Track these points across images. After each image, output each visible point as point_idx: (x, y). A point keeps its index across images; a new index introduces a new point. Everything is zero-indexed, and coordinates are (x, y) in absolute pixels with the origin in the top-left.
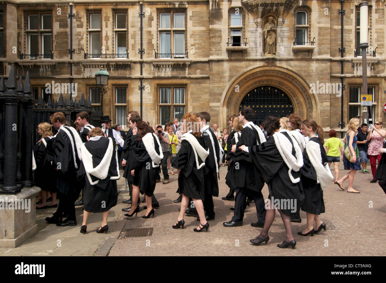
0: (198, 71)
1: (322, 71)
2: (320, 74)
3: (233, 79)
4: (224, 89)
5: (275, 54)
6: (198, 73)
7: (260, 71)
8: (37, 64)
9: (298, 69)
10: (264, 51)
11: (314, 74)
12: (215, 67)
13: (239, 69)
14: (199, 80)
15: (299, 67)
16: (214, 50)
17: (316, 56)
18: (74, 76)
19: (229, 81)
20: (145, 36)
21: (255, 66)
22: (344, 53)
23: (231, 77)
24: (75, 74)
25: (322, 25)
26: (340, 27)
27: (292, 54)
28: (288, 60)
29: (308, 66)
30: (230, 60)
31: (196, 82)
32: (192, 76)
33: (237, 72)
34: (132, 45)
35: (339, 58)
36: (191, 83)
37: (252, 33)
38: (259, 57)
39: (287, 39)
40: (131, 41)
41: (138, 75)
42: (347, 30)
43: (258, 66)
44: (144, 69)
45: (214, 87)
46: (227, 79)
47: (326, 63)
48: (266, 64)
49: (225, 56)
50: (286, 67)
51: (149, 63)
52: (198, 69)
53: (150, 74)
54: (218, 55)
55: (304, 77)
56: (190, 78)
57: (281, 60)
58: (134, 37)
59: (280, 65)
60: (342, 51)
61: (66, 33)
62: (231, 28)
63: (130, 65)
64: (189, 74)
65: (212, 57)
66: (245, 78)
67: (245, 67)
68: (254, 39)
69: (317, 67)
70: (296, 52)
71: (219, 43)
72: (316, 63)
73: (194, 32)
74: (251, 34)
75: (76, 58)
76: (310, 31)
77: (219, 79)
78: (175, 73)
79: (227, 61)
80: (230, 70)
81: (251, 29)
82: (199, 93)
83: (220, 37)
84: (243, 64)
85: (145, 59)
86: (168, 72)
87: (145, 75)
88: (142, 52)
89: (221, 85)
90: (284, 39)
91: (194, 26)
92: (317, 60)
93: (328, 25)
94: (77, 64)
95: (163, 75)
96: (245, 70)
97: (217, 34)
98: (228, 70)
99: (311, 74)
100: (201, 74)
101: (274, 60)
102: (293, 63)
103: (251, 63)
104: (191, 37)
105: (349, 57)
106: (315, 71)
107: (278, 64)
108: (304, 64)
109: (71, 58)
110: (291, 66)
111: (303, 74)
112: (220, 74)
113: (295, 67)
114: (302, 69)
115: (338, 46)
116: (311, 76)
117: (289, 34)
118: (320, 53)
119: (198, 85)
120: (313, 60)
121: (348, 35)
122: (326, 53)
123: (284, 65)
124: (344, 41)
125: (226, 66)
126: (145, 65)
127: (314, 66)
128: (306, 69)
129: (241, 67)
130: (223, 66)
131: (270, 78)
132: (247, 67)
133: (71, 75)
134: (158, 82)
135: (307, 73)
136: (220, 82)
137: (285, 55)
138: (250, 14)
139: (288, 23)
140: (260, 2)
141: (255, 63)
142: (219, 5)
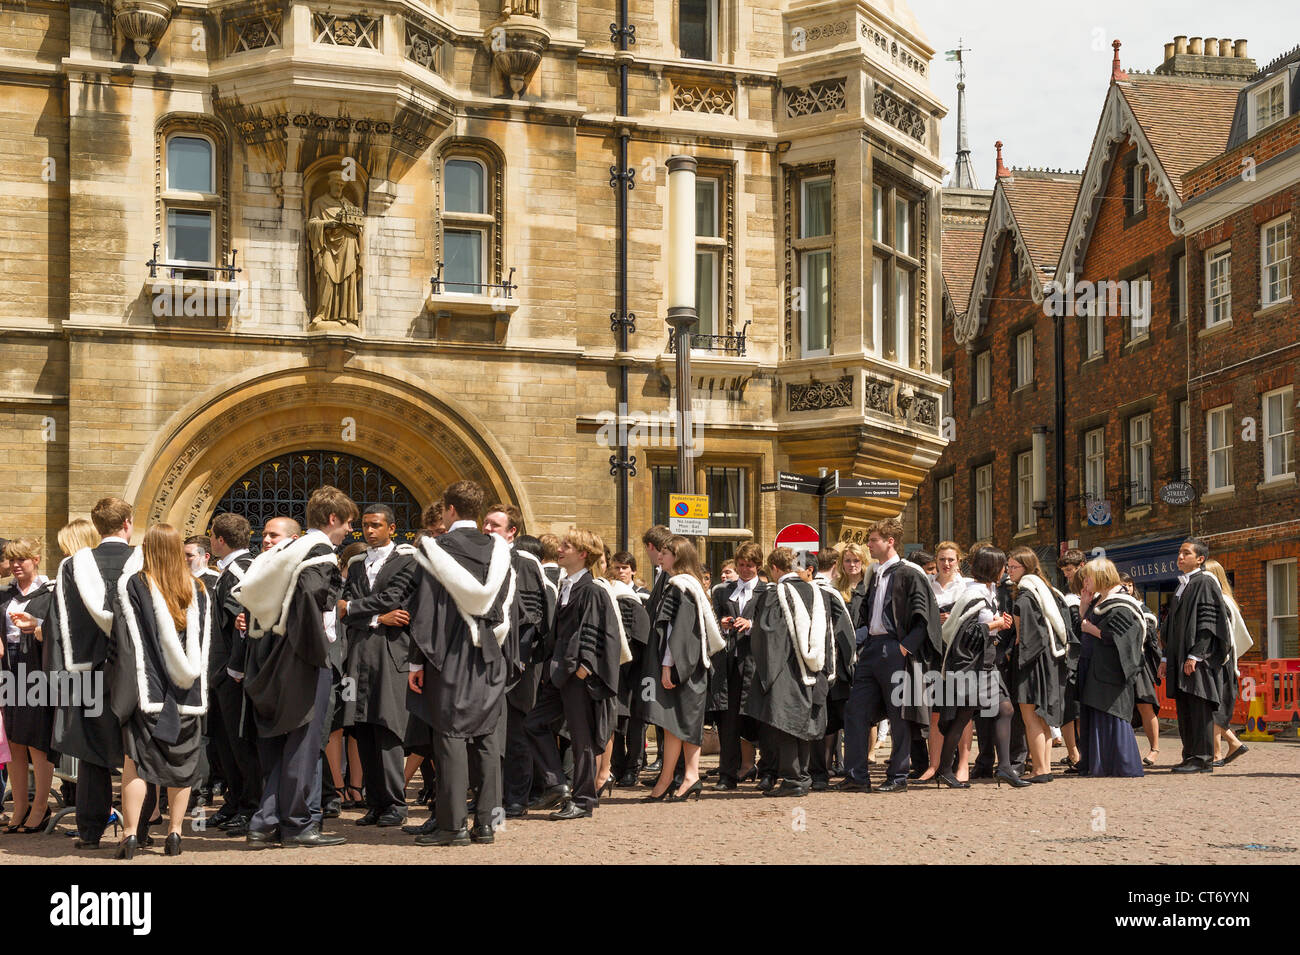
1: (547, 399)
2: (540, 413)
3: (176, 418)
4: (135, 456)
5: (356, 323)
7: (293, 387)
9: (453, 387)
10: (313, 308)
11: (511, 409)
12: (95, 362)
13: (203, 376)
14: (20, 415)
15: (453, 379)
16: (90, 286)
17: (517, 337)
19: (160, 422)
21: (273, 368)
22: (630, 337)
23: (166, 406)
25: (545, 221)
26: (612, 233)
27: (422, 326)
28: (409, 350)
29: (490, 378)
31: (5, 422)
33: (195, 385)
35: (608, 352)
37: (261, 228)
38: (289, 330)
39: (405, 265)
42: (642, 246)
43: (285, 366)
45: (91, 445)
46: (149, 415)
47: (560, 370)
49: (139, 317)
50: (401, 375)
54: (107, 309)
55: (474, 421)
57: (381, 349)
59: (378, 369)
60: (623, 326)
62: (167, 202)
65: (78, 318)
66: (231, 414)
68: (268, 257)
69: (525, 384)
70: (442, 319)
71: (115, 260)
72: (523, 367)
74: (258, 235)
76: (499, 242)
77: (112, 413)
79: (149, 336)
80: (163, 377)
81: (257, 213)
82: (21, 468)
83: (119, 234)
84: (221, 355)
89: (122, 436)
90: (395, 264)
92: (528, 357)
93: (569, 224)
97: (104, 223)
98: (152, 374)
99: (505, 409)
101: (351, 345)
102: (428, 363)
103: (257, 354)
105: (650, 347)
106: (518, 399)
107: (369, 361)
108: (474, 368)
110: (423, 375)
111: (470, 409)
112: (119, 397)
113: (439, 377)
114: (469, 389)
115: (607, 304)
116: (502, 418)
117: (416, 245)
118: (536, 331)
119: (13, 435)
120: (511, 354)
121: (645, 264)
122: (562, 331)
123: (394, 367)
124: (630, 287)
125: (146, 358)
127: (515, 377)
128: (481, 388)
130: (130, 358)
131: (337, 417)
132: (237, 368)
135: (486, 405)
136: (115, 425)
137: (397, 330)
138: (250, 150)
139: (410, 201)
140: (293, 109)
141: (271, 354)
142: (112, 100)
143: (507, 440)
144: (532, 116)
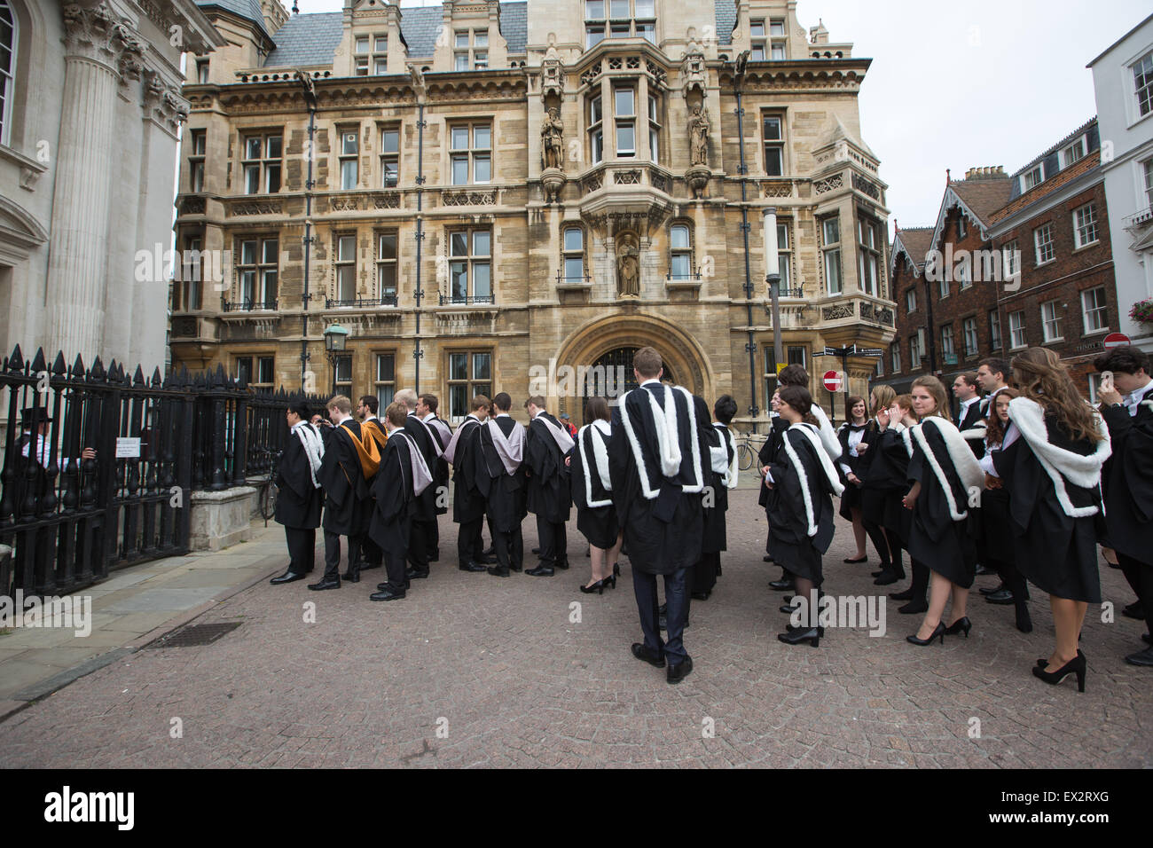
0: (512, 324)
1: (716, 321)
2: (714, 327)
3: (568, 337)
4: (554, 354)
5: (637, 295)
6: (512, 329)
7: (613, 323)
8: (251, 318)
9: (678, 318)
10: (620, 290)
11: (702, 326)
12: (538, 318)
13: (579, 320)
14: (514, 340)
15: (678, 315)
16: (536, 289)
17: (703, 297)
18: (310, 337)
19: (562, 340)
20: (424, 271)
21: (605, 316)
22: (752, 293)
23: (565, 333)
24: (311, 333)
25: (713, 247)
26: (743, 250)
27: (665, 294)
28: (659, 304)
29: (692, 314)
30: (563, 306)
31: (508, 343)
32: (502, 333)
33: (575, 324)
34: (405, 284)
35: (743, 300)
36: (499, 344)
37: (599, 260)
38: (611, 300)
39: (656, 270)
40: (402, 279)
41: (412, 333)
42: (754, 255)
43: (609, 314)
44: (421, 324)
45: (537, 351)
46: (559, 337)
47: (722, 309)
48: (623, 312)
49: (554, 300)
50: (655, 315)
51: (432, 313)
52: (511, 322)
53: (432, 331)
54: (543, 297)
55: (687, 331)
56: (498, 336)
57: (647, 304)
58: (407, 271)
59: (646, 313)
60: (749, 289)
61: (299, 267)
62: (565, 254)
63: (400, 317)
64: (496, 330)
65: (533, 302)
66: (590, 335)
67: (590, 317)
68: (602, 271)
69: (707, 316)
70: (672, 290)
71: (545, 278)
72: (706, 308)
73: (504, 261)
74: (597, 263)
75: (315, 307)
76: (694, 257)
77: (545, 337)
78: (473, 329)
79: (558, 306)
80: (563, 321)
81: (598, 255)
82: (514, 361)
83: (547, 268)
84: (586, 311)
85: (425, 305)
86: (461, 327)
87: (424, 333)
88: (418, 295)
89: (550, 346)
90: (652, 270)
91: (504, 252)
92: (708, 303)
93: (723, 248)
94: (316, 317)
95: (453, 332)
96: (589, 321)
97: (542, 264)
98: (559, 322)
99: (699, 326)
100: (516, 329)
101: (635, 304)
102: (667, 309)
103: (599, 309)
104: (499, 269)
105: (761, 298)
106: (705, 322)
107: (642, 310)
108: (685, 310)
109: (306, 308)
110: (665, 314)
111: (685, 327)
112: (547, 330)
113: (671, 315)
114: (684, 319)
115: (741, 280)
116: (698, 330)
117: (660, 262)
118: (711, 293)
119: (511, 348)
120: (701, 303)
121: (757, 262)
122: (722, 292)
123: (653, 311)
124: (751, 272)
125: (557, 315)
126: (424, 315)
127: (703, 313)
128: (689, 318)
129: (582, 317)
130: (551, 315)
131: (632, 334)
132: (592, 317)
133: (305, 335)
134: (445, 343)
135: (691, 325)
136: (546, 342)
137: (654, 296)
138: (594, 231)
139: (657, 244)
140: (608, 211)
141: (604, 309)
142: (543, 217)
143: (700, 339)
144: (706, 206)
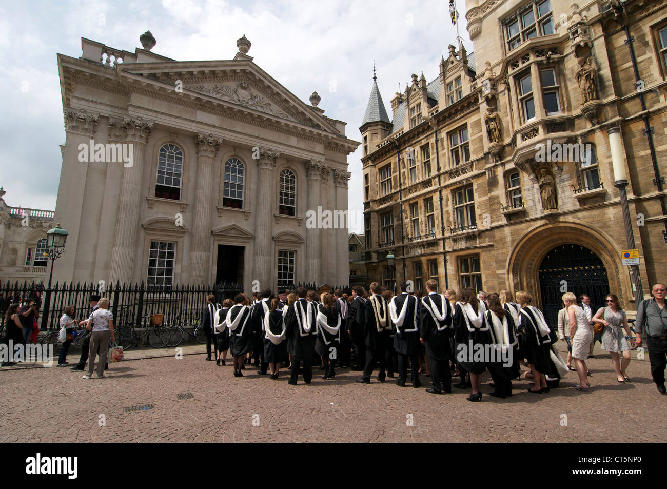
0: (487, 239)
3: (515, 244)
4: (507, 255)
5: (557, 209)
6: (487, 242)
7: (543, 230)
9: (590, 220)
10: (544, 207)
11: (612, 223)
12: (497, 233)
13: (520, 232)
14: (489, 248)
15: (589, 218)
16: (495, 216)
18: (406, 256)
19: (512, 246)
20: (445, 216)
21: (536, 226)
23: (513, 241)
24: (406, 254)
26: (649, 151)
27: (577, 203)
28: (572, 212)
29: (602, 215)
30: (509, 225)
31: (486, 250)
32: (481, 245)
33: (519, 235)
34: (437, 225)
35: (654, 193)
36: (482, 252)
37: (529, 190)
38: (539, 215)
39: (569, 188)
40: (436, 222)
41: (442, 250)
44: (446, 244)
45: (499, 254)
46: (509, 244)
48: (548, 222)
49: (504, 221)
51: (448, 238)
52: (486, 237)
53: (450, 247)
54: (499, 221)
56: (480, 248)
57: (564, 214)
58: (438, 219)
59: (564, 220)
60: (659, 183)
61: (400, 224)
62: (511, 191)
63: (437, 242)
64: (480, 243)
65: (494, 224)
67: (525, 229)
68: (531, 197)
69: (615, 214)
70: (582, 200)
71: (499, 209)
72: (613, 208)
73: (480, 203)
74: (528, 192)
75: (406, 242)
76: (599, 170)
77: (502, 245)
78: (469, 244)
80: (512, 234)
81: (528, 187)
82: (490, 260)
84: (523, 226)
85: (447, 234)
86: (463, 245)
87: (447, 249)
88: (443, 229)
89: (505, 250)
90: (565, 188)
91: (479, 197)
94: (407, 246)
95: (459, 247)
96: (526, 232)
97: (496, 201)
98: (509, 234)
99: (608, 223)
100: (489, 242)
101: (558, 215)
102: (580, 215)
103: (532, 223)
104: (478, 208)
106: (613, 219)
107: (562, 219)
108: (595, 213)
109: (403, 243)
110: (579, 219)
111: (596, 226)
112: (502, 240)
113: (584, 218)
114: (595, 220)
115: (650, 177)
116: (607, 227)
117: (571, 181)
119: (488, 253)
120: (608, 206)
121: (665, 158)
123: (570, 218)
124: (659, 168)
125: (507, 230)
126: (447, 240)
128: (599, 218)
129: (522, 229)
130: (504, 231)
131: (562, 235)
132: (528, 228)
133: (404, 255)
134: (457, 254)
135: (601, 223)
136: (503, 248)
137: (569, 207)
138: (524, 173)
139: (568, 169)
141: (536, 223)
142: (494, 172)
143: (611, 233)
